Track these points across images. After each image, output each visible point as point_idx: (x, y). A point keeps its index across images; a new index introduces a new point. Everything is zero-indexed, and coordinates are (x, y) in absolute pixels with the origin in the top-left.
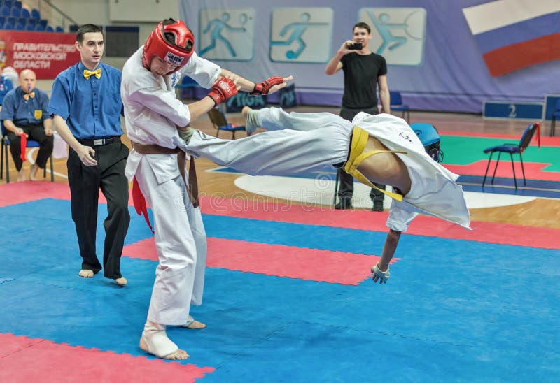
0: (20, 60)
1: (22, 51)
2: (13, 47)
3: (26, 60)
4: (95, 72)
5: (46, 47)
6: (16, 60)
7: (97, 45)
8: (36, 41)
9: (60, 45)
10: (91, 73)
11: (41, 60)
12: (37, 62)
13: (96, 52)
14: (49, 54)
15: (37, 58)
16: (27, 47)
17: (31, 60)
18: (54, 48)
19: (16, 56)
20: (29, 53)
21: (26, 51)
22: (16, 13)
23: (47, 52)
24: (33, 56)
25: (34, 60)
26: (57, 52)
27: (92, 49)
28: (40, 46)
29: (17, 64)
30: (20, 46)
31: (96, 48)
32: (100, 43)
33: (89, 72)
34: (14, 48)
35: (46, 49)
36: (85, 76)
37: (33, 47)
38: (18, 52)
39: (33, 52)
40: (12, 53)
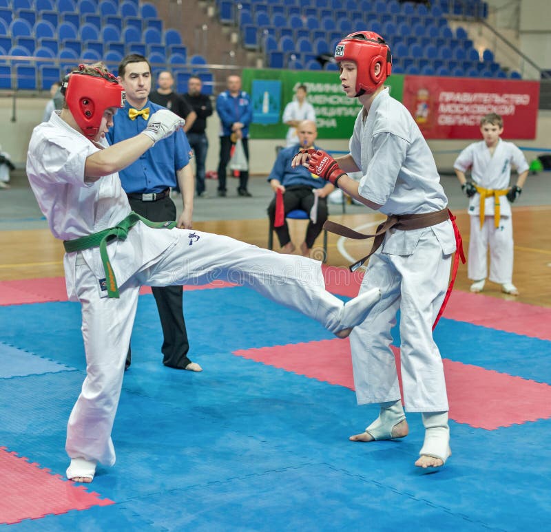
0: (447, 114)
1: (451, 102)
2: (438, 98)
3: (456, 114)
4: (143, 112)
5: (485, 97)
6: (442, 113)
7: (141, 77)
8: (472, 90)
9: (506, 96)
10: (136, 112)
11: (477, 115)
12: (472, 117)
13: (141, 86)
14: (490, 106)
15: (473, 112)
16: (458, 97)
17: (462, 115)
18: (497, 98)
19: (442, 108)
20: (461, 106)
21: (458, 103)
22: (461, 55)
23: (486, 104)
24: (467, 109)
25: (468, 115)
26: (501, 104)
27: (135, 83)
28: (477, 96)
29: (443, 120)
30: (448, 96)
31: (140, 81)
32: (144, 75)
33: (135, 111)
34: (441, 99)
35: (485, 100)
36: (131, 116)
37: (467, 97)
38: (445, 103)
39: (467, 104)
40: (437, 105)
